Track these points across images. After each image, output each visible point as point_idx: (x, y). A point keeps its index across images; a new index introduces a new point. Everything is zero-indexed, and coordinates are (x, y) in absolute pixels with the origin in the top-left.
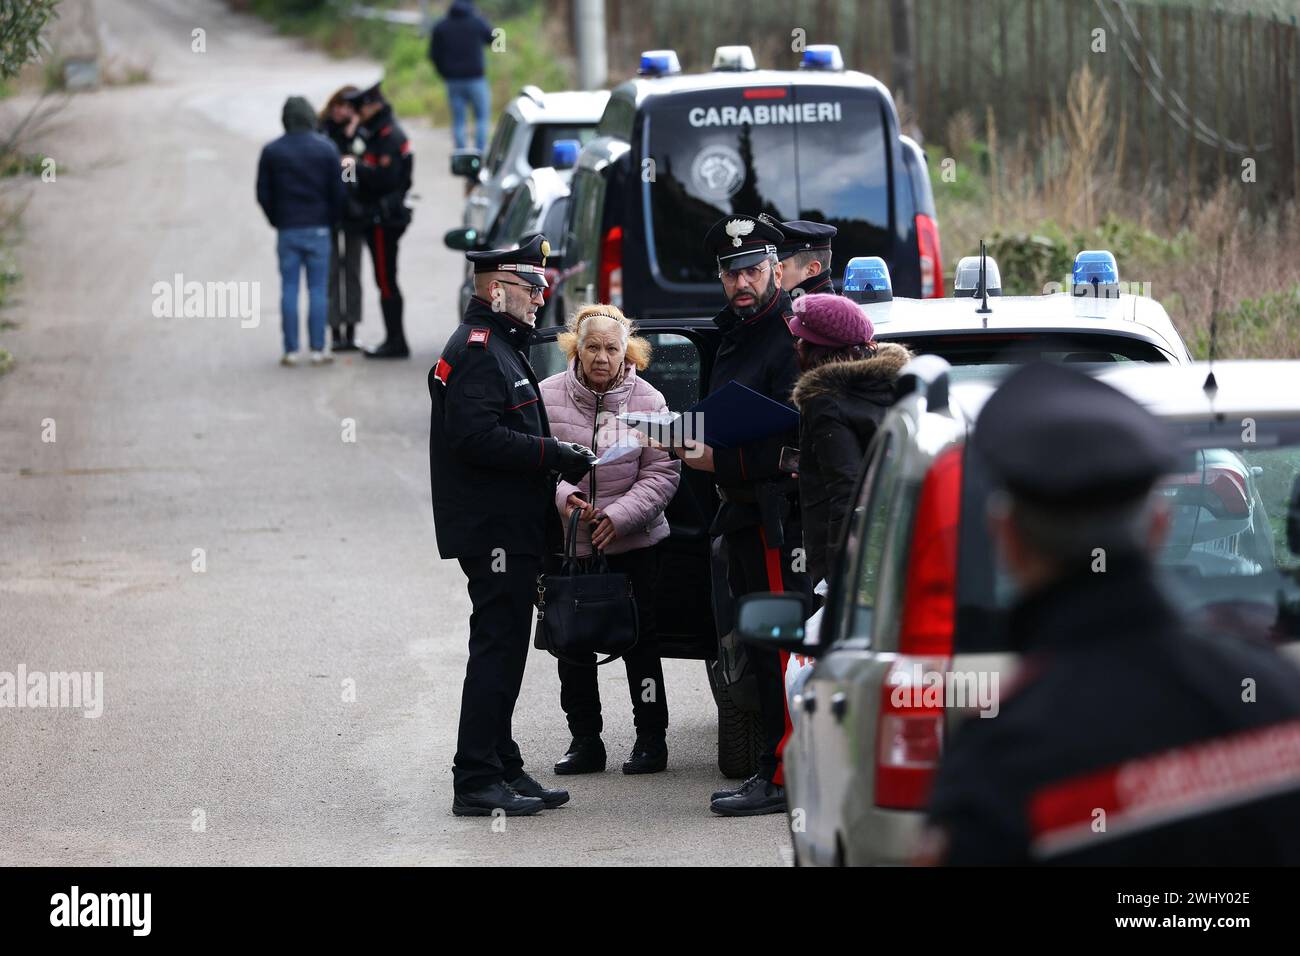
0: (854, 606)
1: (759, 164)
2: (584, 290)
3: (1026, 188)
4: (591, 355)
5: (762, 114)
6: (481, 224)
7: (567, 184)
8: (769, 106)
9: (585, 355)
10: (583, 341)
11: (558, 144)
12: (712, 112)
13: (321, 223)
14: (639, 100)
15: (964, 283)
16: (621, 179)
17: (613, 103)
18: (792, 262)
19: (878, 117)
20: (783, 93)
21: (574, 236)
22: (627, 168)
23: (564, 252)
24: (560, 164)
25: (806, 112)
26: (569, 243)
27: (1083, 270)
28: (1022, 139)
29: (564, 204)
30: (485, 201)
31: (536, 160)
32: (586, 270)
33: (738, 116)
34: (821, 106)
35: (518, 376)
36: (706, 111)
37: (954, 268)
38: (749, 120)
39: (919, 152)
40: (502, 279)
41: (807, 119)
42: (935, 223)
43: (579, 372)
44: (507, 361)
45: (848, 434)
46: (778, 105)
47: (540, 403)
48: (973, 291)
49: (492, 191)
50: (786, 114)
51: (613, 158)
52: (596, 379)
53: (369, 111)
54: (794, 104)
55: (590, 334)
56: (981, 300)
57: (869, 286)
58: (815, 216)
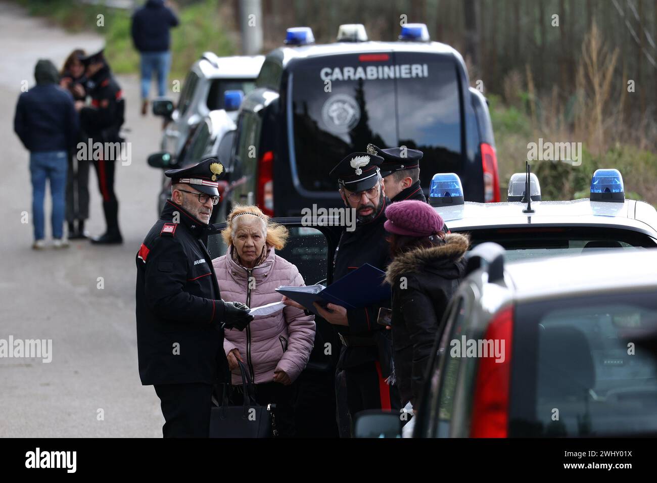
0: (437, 419)
1: (370, 107)
2: (246, 196)
3: (558, 125)
4: (242, 242)
5: (372, 73)
6: (172, 150)
7: (234, 121)
8: (377, 66)
9: (237, 243)
10: (235, 233)
11: (229, 93)
12: (337, 70)
13: (61, 149)
14: (285, 62)
15: (514, 192)
16: (272, 117)
17: (266, 65)
18: (391, 178)
19: (453, 74)
20: (387, 57)
21: (239, 158)
22: (277, 110)
23: (232, 169)
24: (229, 108)
25: (403, 71)
26: (236, 164)
27: (599, 183)
28: (556, 90)
29: (232, 136)
30: (176, 133)
31: (212, 105)
32: (247, 182)
33: (355, 73)
34: (414, 67)
35: (196, 256)
36: (333, 70)
37: (507, 181)
38: (363, 76)
39: (483, 99)
40: (181, 188)
41: (404, 76)
42: (494, 149)
43: (234, 255)
44: (188, 246)
45: (425, 299)
46: (383, 66)
47: (213, 276)
48: (521, 198)
49: (182, 125)
50: (388, 72)
51: (267, 103)
52: (246, 258)
53: (94, 68)
54: (394, 65)
55: (240, 227)
56: (526, 204)
57: (448, 194)
58: (410, 144)
